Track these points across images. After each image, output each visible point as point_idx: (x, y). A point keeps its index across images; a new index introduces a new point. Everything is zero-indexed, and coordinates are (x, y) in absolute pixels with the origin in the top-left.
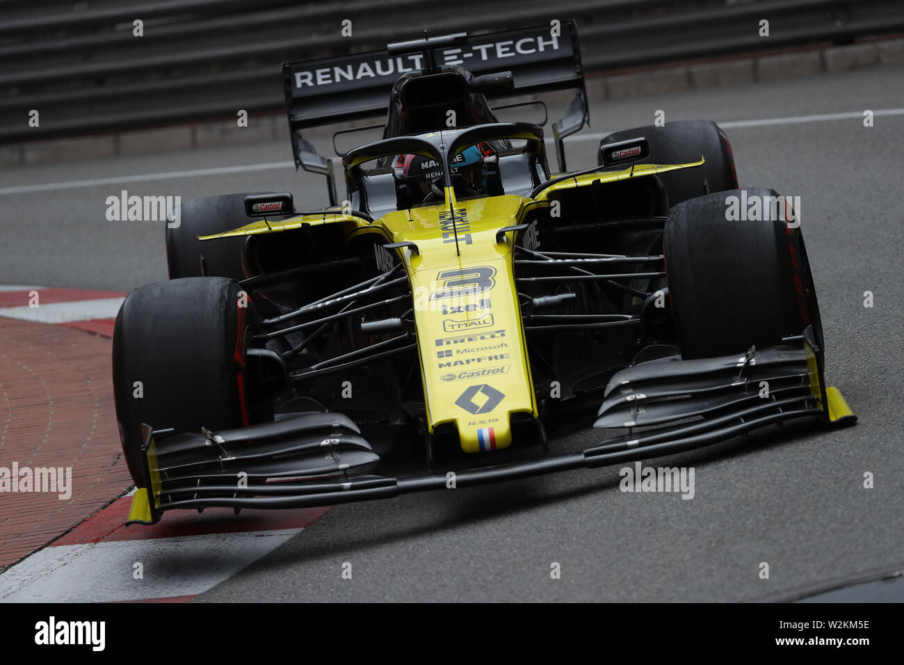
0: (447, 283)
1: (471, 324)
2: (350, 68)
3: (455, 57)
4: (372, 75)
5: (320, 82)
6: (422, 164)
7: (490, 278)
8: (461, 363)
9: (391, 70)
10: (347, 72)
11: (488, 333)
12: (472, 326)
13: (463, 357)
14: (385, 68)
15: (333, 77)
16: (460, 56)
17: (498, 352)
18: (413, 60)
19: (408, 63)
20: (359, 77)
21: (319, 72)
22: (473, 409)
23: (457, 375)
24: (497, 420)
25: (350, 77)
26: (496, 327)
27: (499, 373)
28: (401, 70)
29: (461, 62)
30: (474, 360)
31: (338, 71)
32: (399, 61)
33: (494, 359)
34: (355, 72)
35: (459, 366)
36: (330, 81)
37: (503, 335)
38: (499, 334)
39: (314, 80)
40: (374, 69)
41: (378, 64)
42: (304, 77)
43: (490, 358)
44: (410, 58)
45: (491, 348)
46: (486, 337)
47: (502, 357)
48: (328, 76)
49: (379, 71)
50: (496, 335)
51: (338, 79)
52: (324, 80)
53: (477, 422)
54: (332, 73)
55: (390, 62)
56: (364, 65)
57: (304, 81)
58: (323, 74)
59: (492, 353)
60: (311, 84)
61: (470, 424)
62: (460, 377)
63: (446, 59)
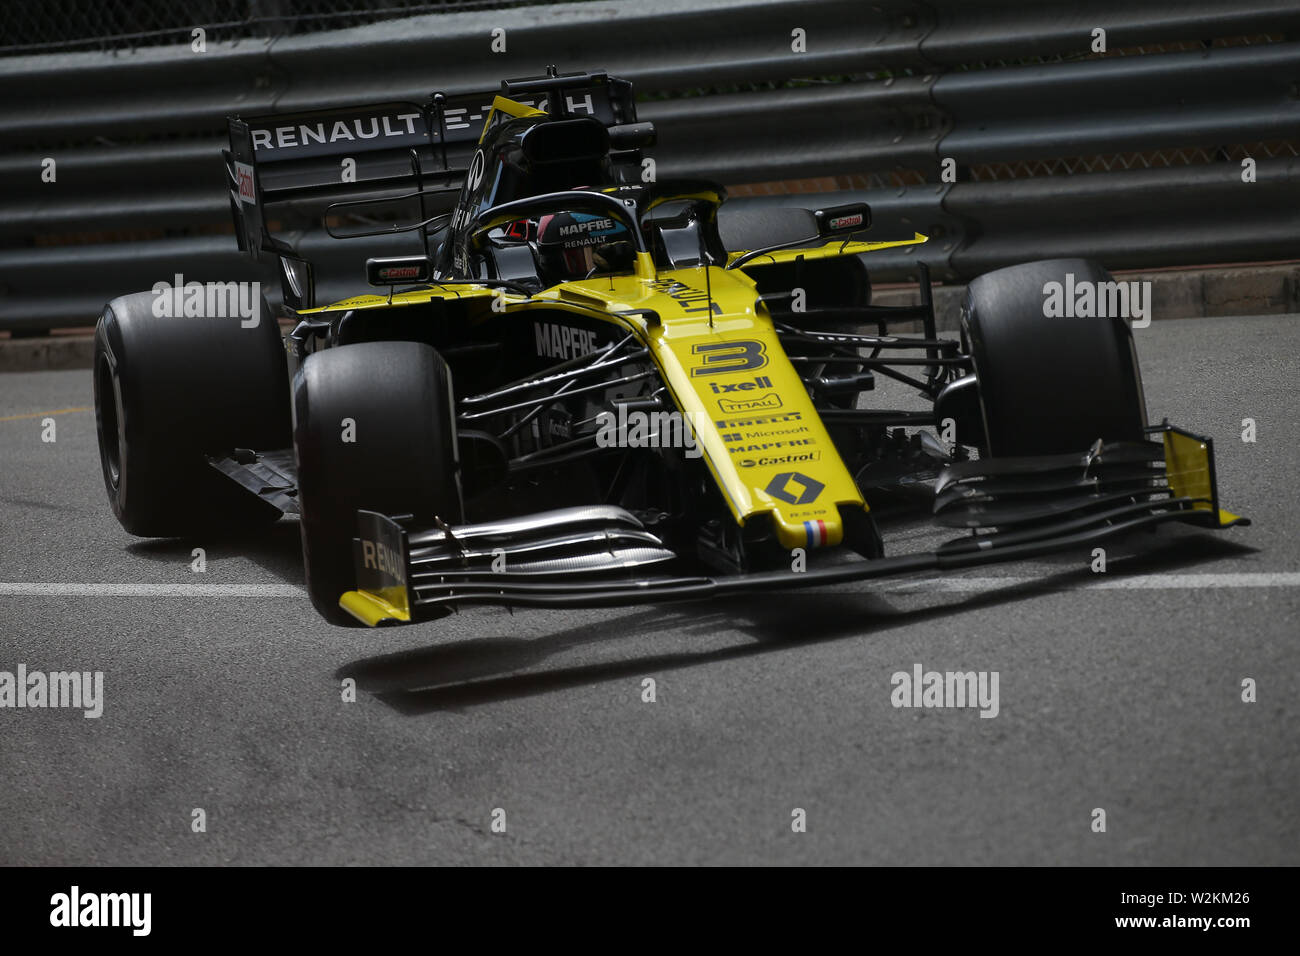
0: (707, 358)
1: (754, 405)
2: (320, 127)
3: (459, 119)
4: (351, 138)
5: (282, 144)
6: (561, 229)
7: (760, 354)
8: (757, 448)
9: (375, 133)
10: (317, 133)
11: (779, 415)
12: (756, 407)
13: (759, 442)
14: (367, 129)
15: (298, 138)
16: (465, 118)
17: (801, 436)
18: (405, 120)
19: (397, 125)
20: (333, 140)
21: (279, 131)
22: (790, 499)
23: (757, 461)
24: (825, 512)
25: (321, 139)
26: (785, 410)
27: (808, 459)
28: (388, 133)
29: (467, 125)
30: (771, 445)
31: (305, 130)
32: (386, 120)
33: (797, 445)
34: (328, 135)
35: (754, 451)
36: (296, 144)
37: (799, 418)
38: (793, 417)
39: (274, 141)
40: (353, 130)
41: (358, 123)
42: (262, 137)
43: (792, 444)
44: (400, 117)
45: (788, 432)
46: (778, 419)
47: (806, 442)
48: (293, 137)
49: (361, 134)
50: (790, 417)
51: (306, 142)
52: (286, 141)
53: (800, 513)
54: (297, 133)
55: (374, 121)
56: (339, 124)
57: (260, 142)
58: (285, 134)
59: (794, 437)
60: (270, 146)
61: (792, 515)
62: (760, 462)
63: (448, 120)
